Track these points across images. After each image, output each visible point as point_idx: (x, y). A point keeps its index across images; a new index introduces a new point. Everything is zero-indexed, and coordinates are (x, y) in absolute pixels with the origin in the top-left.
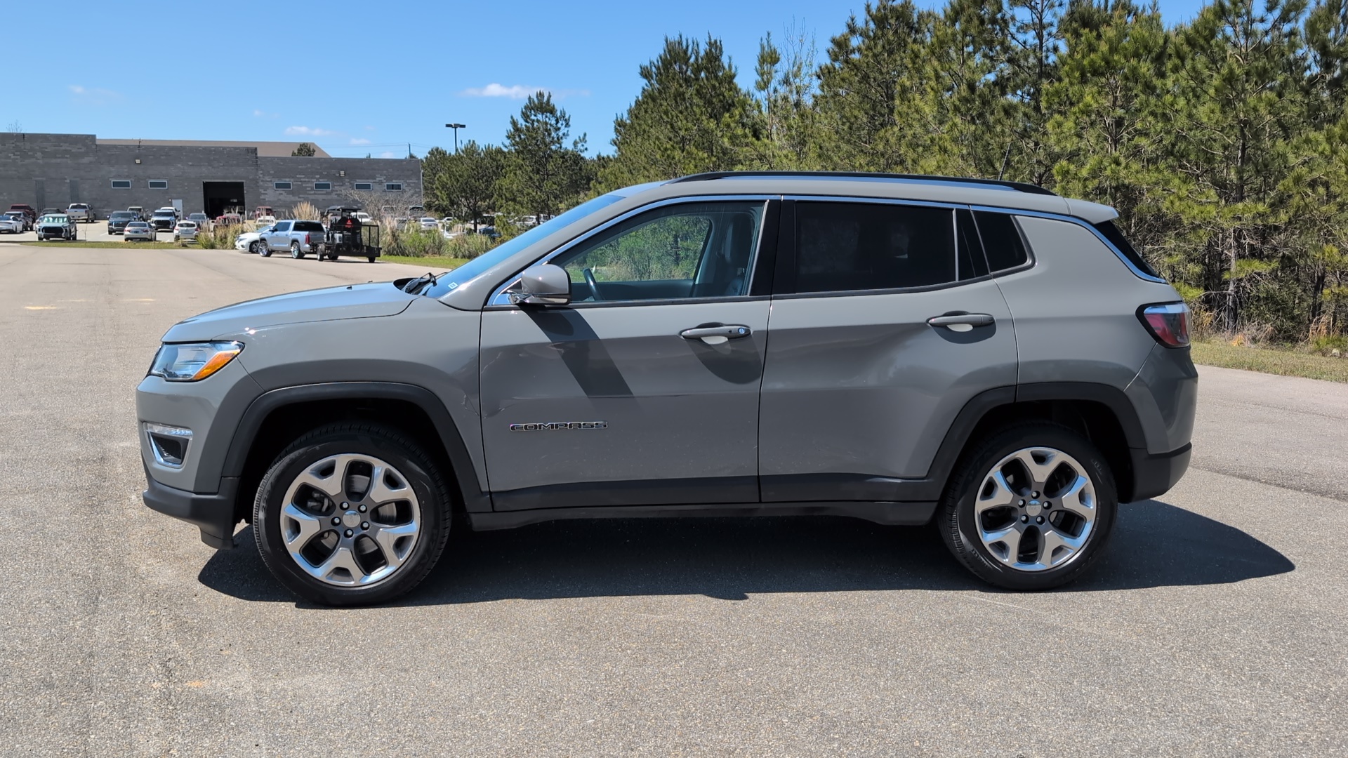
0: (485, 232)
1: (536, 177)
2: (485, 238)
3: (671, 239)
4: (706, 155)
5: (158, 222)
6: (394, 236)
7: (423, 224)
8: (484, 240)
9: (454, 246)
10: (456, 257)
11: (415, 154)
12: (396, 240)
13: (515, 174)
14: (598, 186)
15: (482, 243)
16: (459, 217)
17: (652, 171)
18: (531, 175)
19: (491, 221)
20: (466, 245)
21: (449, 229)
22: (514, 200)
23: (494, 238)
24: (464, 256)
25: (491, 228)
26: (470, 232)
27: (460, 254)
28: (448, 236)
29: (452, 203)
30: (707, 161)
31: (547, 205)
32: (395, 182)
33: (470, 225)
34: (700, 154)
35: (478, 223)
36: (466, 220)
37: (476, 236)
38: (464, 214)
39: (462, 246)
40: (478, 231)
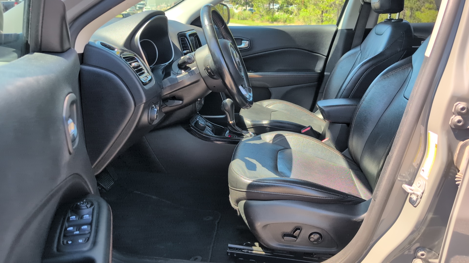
0: (250, 10)
2: (250, 12)
3: (321, 13)
5: (139, 7)
9: (238, 15)
10: (239, 19)
15: (248, 14)
16: (241, 4)
19: (252, 6)
20: (242, 15)
21: (237, 9)
23: (253, 13)
24: (241, 19)
25: (252, 8)
26: (245, 10)
27: (240, 18)
33: (245, 8)
35: (247, 7)
36: (243, 5)
37: (246, 11)
38: (242, 3)
39: (241, 15)
40: (247, 10)
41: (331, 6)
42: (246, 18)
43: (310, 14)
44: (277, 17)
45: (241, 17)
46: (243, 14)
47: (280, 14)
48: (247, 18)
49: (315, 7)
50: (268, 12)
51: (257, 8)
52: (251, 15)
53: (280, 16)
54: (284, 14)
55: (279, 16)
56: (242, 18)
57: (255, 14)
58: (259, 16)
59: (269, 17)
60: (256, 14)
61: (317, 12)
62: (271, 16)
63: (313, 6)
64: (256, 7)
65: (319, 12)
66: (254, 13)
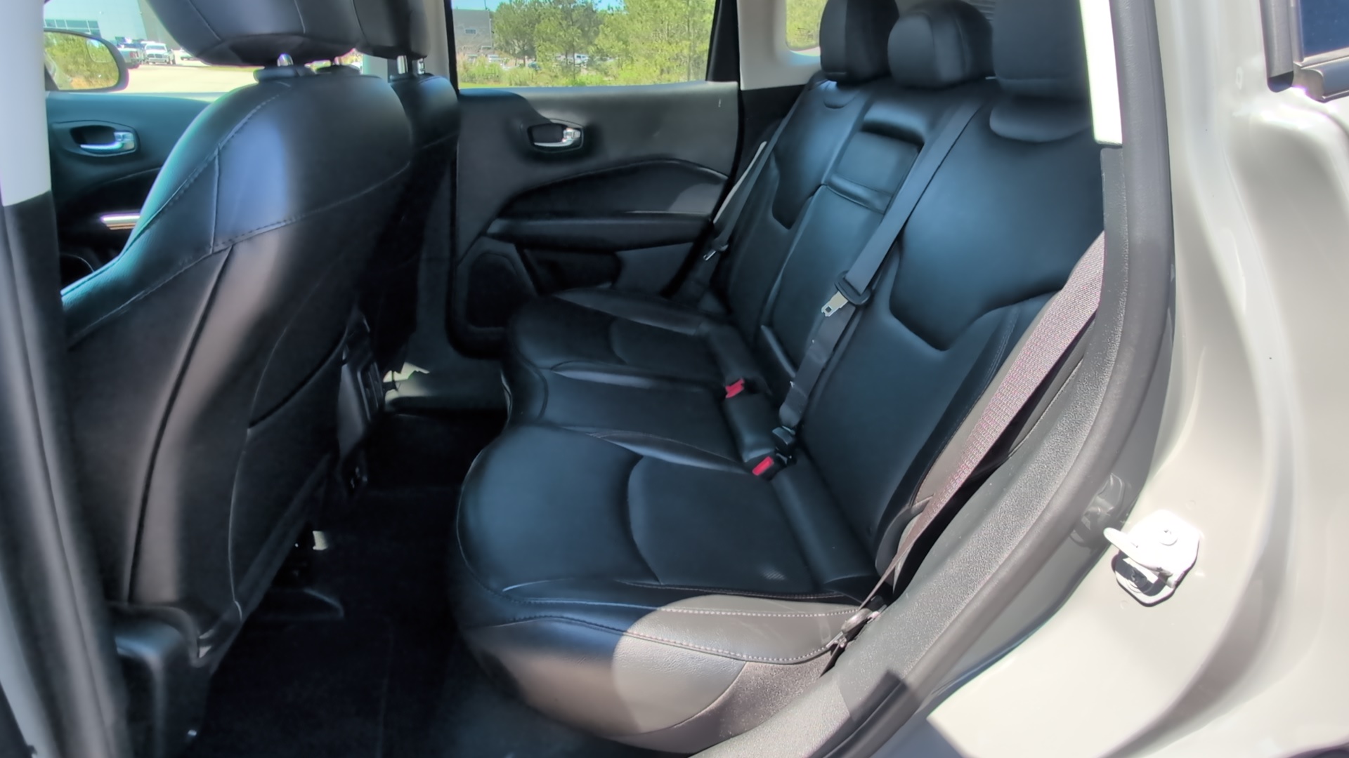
0: (533, 66)
1: (564, 23)
2: (531, 71)
3: (658, 72)
4: (683, 5)
6: (465, 68)
7: (490, 60)
8: (531, 73)
11: (489, 7)
12: (467, 71)
13: (549, 19)
14: (605, 29)
16: (514, 54)
17: (644, 17)
18: (561, 21)
19: (534, 58)
20: (517, 76)
21: (506, 63)
22: (550, 40)
26: (521, 66)
28: (504, 68)
29: (507, 43)
30: (684, 10)
31: (573, 46)
32: (471, 28)
33: (521, 61)
34: (679, 4)
35: (526, 60)
36: (518, 56)
37: (524, 69)
38: (516, 52)
39: (515, 76)
40: (527, 65)
41: (676, 57)
42: (526, 82)
43: (639, 75)
44: (584, 80)
45: (515, 79)
46: (519, 74)
47: (590, 74)
48: (528, 82)
49: (647, 61)
50: (565, 71)
51: (543, 61)
52: (534, 75)
53: (589, 79)
54: (597, 74)
55: (587, 79)
56: (518, 82)
57: (542, 73)
58: (549, 78)
59: (567, 80)
60: (542, 75)
61: (651, 70)
62: (571, 79)
63: (643, 59)
64: (540, 59)
65: (655, 71)
66: (539, 72)
